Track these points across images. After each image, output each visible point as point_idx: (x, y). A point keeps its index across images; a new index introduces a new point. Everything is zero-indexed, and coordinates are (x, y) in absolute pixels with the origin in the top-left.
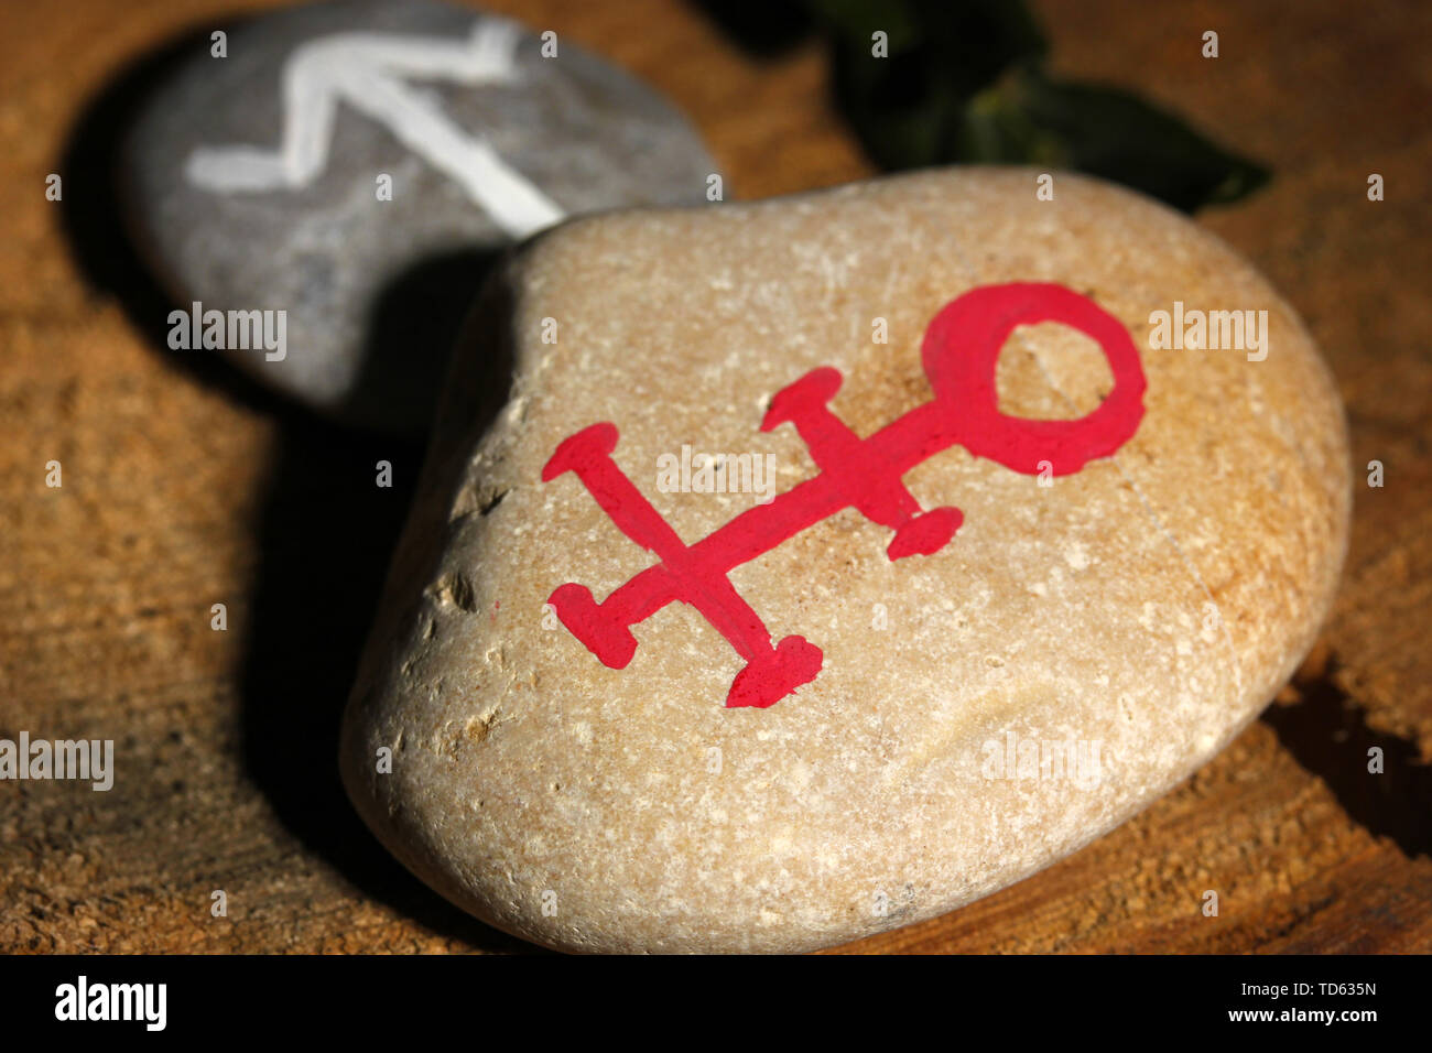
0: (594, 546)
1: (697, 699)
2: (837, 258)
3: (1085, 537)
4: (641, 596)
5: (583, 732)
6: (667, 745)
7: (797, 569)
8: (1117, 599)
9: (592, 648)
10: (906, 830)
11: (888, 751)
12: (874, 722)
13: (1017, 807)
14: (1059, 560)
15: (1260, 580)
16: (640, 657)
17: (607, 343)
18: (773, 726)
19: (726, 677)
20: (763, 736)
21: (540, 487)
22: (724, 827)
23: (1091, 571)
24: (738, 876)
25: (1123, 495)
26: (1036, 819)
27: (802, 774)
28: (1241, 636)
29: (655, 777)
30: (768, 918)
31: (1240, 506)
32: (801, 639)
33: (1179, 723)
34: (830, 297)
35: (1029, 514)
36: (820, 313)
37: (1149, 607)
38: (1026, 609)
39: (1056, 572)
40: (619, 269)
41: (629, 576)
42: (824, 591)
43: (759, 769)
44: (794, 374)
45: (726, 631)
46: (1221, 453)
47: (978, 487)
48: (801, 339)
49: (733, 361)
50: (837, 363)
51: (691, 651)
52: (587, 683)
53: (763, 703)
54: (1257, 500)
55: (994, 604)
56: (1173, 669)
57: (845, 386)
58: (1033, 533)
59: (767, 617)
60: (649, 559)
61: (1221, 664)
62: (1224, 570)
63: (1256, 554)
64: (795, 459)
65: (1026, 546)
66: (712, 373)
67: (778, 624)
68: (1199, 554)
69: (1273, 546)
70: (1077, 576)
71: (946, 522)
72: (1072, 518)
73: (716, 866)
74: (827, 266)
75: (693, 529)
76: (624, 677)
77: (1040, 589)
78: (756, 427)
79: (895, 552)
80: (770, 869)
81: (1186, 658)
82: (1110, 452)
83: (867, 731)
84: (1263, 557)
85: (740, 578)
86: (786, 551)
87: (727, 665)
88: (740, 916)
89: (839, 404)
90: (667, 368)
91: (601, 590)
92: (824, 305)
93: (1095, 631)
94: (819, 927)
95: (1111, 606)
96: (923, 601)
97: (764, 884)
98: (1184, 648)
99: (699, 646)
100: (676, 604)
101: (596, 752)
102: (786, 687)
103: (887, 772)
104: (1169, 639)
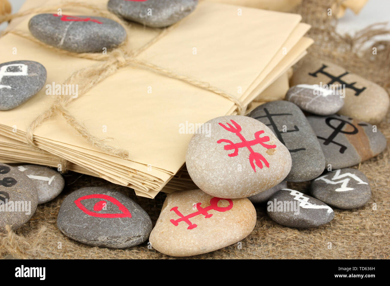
0: (175, 216)
1: (184, 229)
3: (225, 217)
4: (179, 220)
5: (173, 231)
6: (181, 232)
7: (195, 218)
8: (228, 222)
9: (174, 224)
10: (205, 241)
11: (203, 234)
12: (202, 231)
13: (217, 240)
14: (222, 219)
15: (244, 222)
16: (179, 225)
17: (178, 200)
18: (192, 231)
19: (187, 227)
20: (191, 232)
21: (170, 211)
22: (186, 240)
23: (226, 220)
24: (188, 244)
25: (230, 213)
26: (219, 241)
27: (194, 235)
28: (241, 227)
29: (180, 235)
30: (191, 249)
31: (242, 215)
32: (195, 224)
33: (234, 234)
35: (220, 215)
36: (200, 198)
37: (231, 223)
38: (219, 222)
39: (222, 220)
40: (179, 194)
41: (178, 219)
42: (198, 220)
43: (190, 234)
45: (188, 223)
46: (240, 211)
47: (214, 212)
48: (198, 200)
49: (190, 202)
50: (201, 202)
51: (184, 225)
52: (173, 227)
53: (191, 229)
54: (244, 215)
55: (215, 222)
56: (234, 229)
57: (202, 204)
59: (192, 222)
60: (180, 217)
61: (239, 229)
62: (240, 220)
63: (243, 219)
64: (196, 210)
65: (219, 217)
66: (188, 203)
67: (193, 223)
68: (237, 219)
69: (245, 219)
70: (224, 220)
71: (211, 215)
72: (224, 215)
73: (185, 243)
75: (185, 215)
76: (177, 227)
77: (220, 221)
78: (192, 207)
79: (205, 218)
80: (191, 244)
82: (229, 210)
83: (201, 232)
85: (189, 219)
86: (194, 217)
87: (188, 226)
88: (188, 249)
89: (201, 206)
90: (184, 202)
91: (175, 220)
93: (226, 225)
94: (196, 250)
95: (227, 223)
96: (208, 222)
97: (190, 245)
98: (235, 227)
100: (183, 221)
101: (174, 233)
102: (193, 228)
103: (203, 236)
104: (233, 226)
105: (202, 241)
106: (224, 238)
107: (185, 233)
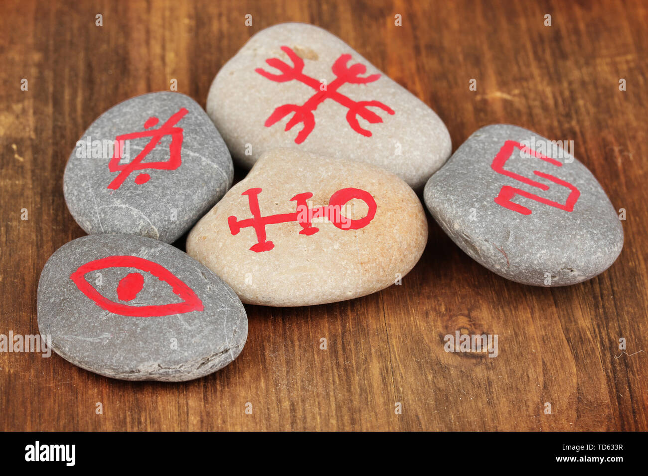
0: (243, 210)
1: (245, 246)
2: (327, 172)
3: (341, 243)
4: (246, 223)
5: (221, 245)
6: (234, 253)
7: (280, 229)
8: (340, 257)
9: (231, 229)
10: (273, 286)
11: (277, 270)
12: (277, 263)
13: (299, 290)
14: (333, 246)
15: (374, 265)
16: (238, 234)
17: (271, 173)
18: (256, 256)
19: (252, 244)
20: (253, 258)
21: (240, 196)
22: (236, 272)
23: (338, 250)
25: (354, 238)
26: (302, 294)
27: (257, 267)
28: (364, 274)
29: (229, 258)
31: (378, 249)
32: (272, 242)
33: (342, 286)
34: (320, 179)
35: (332, 235)
36: (316, 182)
37: (345, 261)
38: (320, 253)
39: (330, 248)
40: (283, 160)
41: (246, 218)
42: (282, 235)
43: (249, 263)
44: (304, 192)
45: (258, 235)
46: (380, 237)
47: (326, 226)
48: (309, 185)
49: (293, 185)
50: (313, 193)
51: (249, 237)
52: (226, 236)
53: (257, 251)
54: (382, 249)
55: (314, 249)
56: (345, 275)
57: (312, 197)
58: (331, 239)
59: (267, 236)
60: (252, 217)
61: (357, 278)
62: (366, 260)
63: (376, 259)
64: (293, 208)
65: (328, 241)
66: (287, 186)
67: (269, 237)
68: (363, 255)
69: (381, 259)
70: (334, 250)
71: (315, 231)
72: (340, 239)
73: (232, 279)
74: (324, 174)
75: (264, 214)
76: (234, 237)
77: (325, 250)
78: (289, 199)
79: (301, 233)
80: (243, 283)
81: (349, 274)
82: (356, 229)
83: (274, 264)
84: (377, 260)
86: (280, 225)
87: (255, 241)
89: (309, 200)
90: (279, 182)
91: (239, 219)
92: (318, 181)
93: (332, 261)
95: (338, 258)
96: (300, 244)
98: (349, 272)
99: (251, 236)
100: (252, 227)
101: (221, 249)
102: (263, 250)
103: (274, 273)
104: (347, 269)
105: (267, 284)
106: (314, 290)
107: (240, 257)
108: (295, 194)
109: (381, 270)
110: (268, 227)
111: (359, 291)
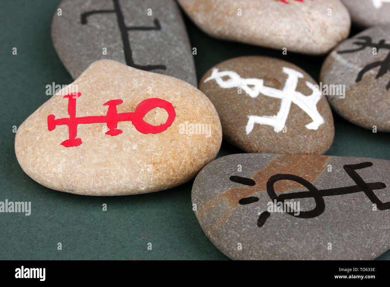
0: (62, 111)
1: (57, 141)
2: (139, 83)
3: (138, 145)
4: (62, 122)
5: (38, 138)
6: (47, 146)
7: (90, 128)
8: (136, 157)
9: (48, 126)
10: (75, 177)
11: (81, 163)
12: (82, 157)
13: (98, 182)
14: (132, 146)
15: (165, 165)
16: (54, 131)
17: (92, 81)
18: (65, 150)
19: (64, 140)
20: (62, 151)
21: (62, 98)
22: (47, 162)
23: (135, 150)
24: (46, 171)
26: (100, 186)
27: (64, 160)
28: (155, 173)
29: (42, 150)
30: (49, 181)
31: (170, 152)
32: (81, 139)
33: (135, 182)
34: (132, 89)
35: (133, 137)
36: (128, 91)
37: (140, 160)
38: (120, 151)
39: (129, 148)
40: (104, 70)
41: (63, 117)
42: (91, 134)
43: (58, 156)
44: (116, 98)
45: (70, 132)
46: (173, 142)
47: (129, 129)
48: (122, 93)
49: (108, 92)
50: (124, 100)
51: (62, 133)
52: (44, 131)
53: (66, 146)
54: (174, 153)
55: (115, 148)
56: (138, 172)
57: (122, 104)
58: (131, 140)
59: (78, 134)
60: (68, 116)
61: (149, 176)
62: (159, 161)
63: (167, 161)
64: (104, 112)
65: (128, 142)
66: (103, 93)
67: (79, 135)
68: (156, 156)
69: (172, 161)
70: (132, 150)
71: (119, 132)
72: (139, 141)
73: (43, 168)
74: (136, 84)
75: (79, 114)
76: (50, 132)
77: (124, 149)
78: (103, 104)
79: (107, 133)
80: (50, 172)
81: (142, 172)
82: (154, 134)
83: (79, 158)
84: (168, 162)
86: (90, 125)
88: (44, 178)
89: (119, 106)
90: (97, 88)
91: (57, 118)
92: (130, 90)
93: (128, 160)
94: (56, 186)
95: (134, 157)
96: (104, 143)
97: (49, 174)
98: (142, 170)
99: (64, 133)
100: (66, 125)
101: (38, 142)
102: (72, 146)
103: (78, 166)
104: (140, 167)
105: (71, 175)
106: (111, 183)
107: (52, 150)
108: (108, 100)
109: (171, 170)
110: (79, 126)
111: (150, 187)
